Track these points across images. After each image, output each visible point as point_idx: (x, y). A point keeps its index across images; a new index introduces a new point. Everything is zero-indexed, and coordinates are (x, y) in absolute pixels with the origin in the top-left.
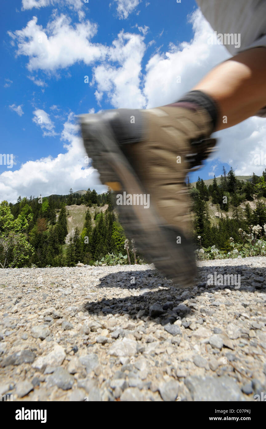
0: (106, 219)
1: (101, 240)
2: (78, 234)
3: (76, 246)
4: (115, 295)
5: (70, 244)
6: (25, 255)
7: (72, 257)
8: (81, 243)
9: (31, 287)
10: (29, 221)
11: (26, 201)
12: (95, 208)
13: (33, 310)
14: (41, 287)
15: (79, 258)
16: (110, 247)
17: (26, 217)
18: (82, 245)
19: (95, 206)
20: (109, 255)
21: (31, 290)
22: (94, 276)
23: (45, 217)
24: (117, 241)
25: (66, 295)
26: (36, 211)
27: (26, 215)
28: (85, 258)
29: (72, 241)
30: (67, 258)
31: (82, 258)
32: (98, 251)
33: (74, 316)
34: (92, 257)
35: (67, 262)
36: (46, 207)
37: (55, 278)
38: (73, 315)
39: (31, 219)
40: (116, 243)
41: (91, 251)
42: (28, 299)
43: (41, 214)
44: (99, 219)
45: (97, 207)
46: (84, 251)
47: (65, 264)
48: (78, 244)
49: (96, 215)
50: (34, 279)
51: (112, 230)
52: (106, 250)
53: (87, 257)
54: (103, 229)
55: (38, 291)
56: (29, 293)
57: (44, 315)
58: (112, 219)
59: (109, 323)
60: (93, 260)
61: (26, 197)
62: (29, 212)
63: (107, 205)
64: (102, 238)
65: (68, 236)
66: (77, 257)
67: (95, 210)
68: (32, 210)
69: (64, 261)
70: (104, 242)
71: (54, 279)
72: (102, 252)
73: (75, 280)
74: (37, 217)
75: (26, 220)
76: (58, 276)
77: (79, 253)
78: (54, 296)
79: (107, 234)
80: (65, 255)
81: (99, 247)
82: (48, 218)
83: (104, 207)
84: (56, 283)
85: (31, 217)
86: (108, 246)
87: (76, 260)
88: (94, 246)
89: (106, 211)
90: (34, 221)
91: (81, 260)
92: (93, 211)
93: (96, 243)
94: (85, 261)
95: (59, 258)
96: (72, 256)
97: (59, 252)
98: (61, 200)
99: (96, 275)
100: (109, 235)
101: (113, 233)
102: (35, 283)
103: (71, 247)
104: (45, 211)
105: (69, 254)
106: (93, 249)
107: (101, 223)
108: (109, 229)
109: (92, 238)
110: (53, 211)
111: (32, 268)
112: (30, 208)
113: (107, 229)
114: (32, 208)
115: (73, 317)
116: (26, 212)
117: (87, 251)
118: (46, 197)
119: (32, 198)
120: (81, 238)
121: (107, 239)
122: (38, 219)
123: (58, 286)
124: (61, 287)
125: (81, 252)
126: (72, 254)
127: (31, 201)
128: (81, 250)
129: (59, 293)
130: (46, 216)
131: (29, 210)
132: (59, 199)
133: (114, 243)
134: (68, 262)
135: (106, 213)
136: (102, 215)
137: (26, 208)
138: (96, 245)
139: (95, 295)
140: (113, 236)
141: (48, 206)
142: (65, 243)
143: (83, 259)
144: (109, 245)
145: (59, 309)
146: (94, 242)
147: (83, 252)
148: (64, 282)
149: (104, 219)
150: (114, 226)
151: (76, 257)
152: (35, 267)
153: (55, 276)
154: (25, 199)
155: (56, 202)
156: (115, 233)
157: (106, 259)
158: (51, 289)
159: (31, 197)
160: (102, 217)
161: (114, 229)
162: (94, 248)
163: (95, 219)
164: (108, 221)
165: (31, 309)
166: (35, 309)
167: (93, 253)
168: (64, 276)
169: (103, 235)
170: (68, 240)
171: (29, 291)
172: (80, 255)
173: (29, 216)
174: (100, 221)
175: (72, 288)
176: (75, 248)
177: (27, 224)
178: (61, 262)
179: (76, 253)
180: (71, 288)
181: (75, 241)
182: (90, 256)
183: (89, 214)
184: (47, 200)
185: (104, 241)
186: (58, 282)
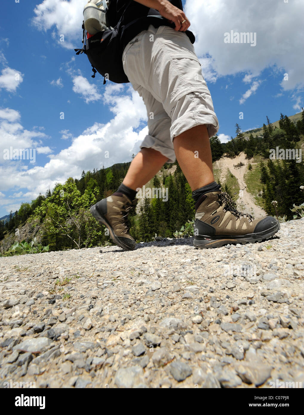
0: (177, 182)
1: (175, 206)
2: (149, 203)
3: (148, 216)
4: (226, 289)
5: (141, 214)
6: (98, 231)
7: (146, 229)
8: (153, 212)
9: (107, 276)
10: (96, 195)
11: (90, 175)
12: (162, 171)
13: (113, 322)
14: (119, 277)
15: (154, 228)
16: (186, 213)
17: (93, 191)
18: (155, 214)
19: (162, 169)
20: (189, 223)
21: (108, 283)
22: (181, 254)
23: (111, 188)
24: (193, 205)
25: (154, 291)
26: (101, 183)
27: (92, 190)
28: (160, 228)
29: (143, 211)
30: (141, 229)
31: (157, 228)
32: (173, 218)
33: (179, 341)
34: (167, 226)
35: (141, 234)
36: (110, 178)
37: (134, 260)
38: (177, 340)
39: (97, 193)
40: (192, 208)
41: (165, 220)
42: (104, 300)
43: (106, 186)
44: (168, 183)
45: (165, 170)
46: (158, 220)
47: (139, 237)
48: (150, 213)
49: (164, 179)
50: (109, 263)
51: (185, 193)
52: (182, 217)
53: (161, 226)
54: (175, 193)
55: (116, 284)
56: (106, 287)
57: (130, 337)
58: (184, 181)
59: (256, 371)
60: (169, 229)
61: (89, 171)
62: (95, 185)
63: (175, 166)
64: (175, 204)
65: (137, 205)
66: (151, 227)
67: (162, 173)
68: (97, 183)
69: (138, 234)
70: (178, 208)
71: (132, 262)
72: (178, 219)
73: (158, 261)
74: (103, 190)
75: (93, 194)
76: (136, 258)
77: (153, 222)
78: (138, 293)
79: (181, 199)
80: (138, 227)
81: (173, 213)
82: (115, 189)
83: (172, 169)
84: (136, 269)
85: (97, 190)
86: (183, 212)
87: (150, 231)
88: (168, 214)
89: (175, 172)
90: (101, 194)
91: (156, 231)
92: (161, 175)
93: (170, 210)
94: (160, 231)
95: (132, 230)
96: (145, 227)
97: (132, 224)
98: (125, 168)
99: (183, 252)
100: (183, 199)
101: (186, 196)
102: (111, 270)
103: (143, 217)
104: (110, 182)
105: (142, 225)
106: (167, 218)
107: (172, 187)
108: (182, 192)
109: (164, 204)
110: (119, 181)
111: (106, 247)
112: (95, 181)
113: (180, 193)
114: (97, 181)
115: (176, 342)
116: (92, 186)
117: (161, 220)
118: (110, 168)
119: (96, 171)
120: (153, 206)
121: (181, 204)
122: (104, 192)
123: (139, 274)
124: (144, 275)
125: (155, 222)
126: (145, 225)
127: (95, 174)
128: (154, 219)
129: (144, 286)
130: (113, 187)
131: (94, 184)
132: (122, 168)
133: (190, 208)
134: (143, 234)
135: (176, 175)
136: (171, 178)
137: (91, 182)
138: (170, 211)
139: (195, 289)
140: (187, 200)
141: (113, 176)
142: (136, 214)
143: (158, 230)
144: (185, 210)
145: (149, 320)
146: (168, 209)
147: (157, 222)
148: (146, 266)
149: (174, 182)
150: (187, 188)
151: (149, 228)
152: (109, 246)
153: (132, 257)
154: (89, 173)
155: (120, 171)
156: (189, 196)
157: (186, 228)
158: (132, 278)
159: (94, 170)
160: (171, 180)
161: (188, 192)
162: (168, 215)
163: (164, 184)
164: (179, 183)
165: (110, 321)
166: (115, 321)
167: (168, 221)
168: (144, 257)
169: (176, 200)
170: (139, 210)
171: (105, 285)
172: (154, 225)
173: (95, 189)
174: (170, 185)
175: (159, 277)
176: (147, 218)
177: (95, 199)
178: (135, 235)
179: (149, 224)
180: (157, 277)
181: (146, 211)
182: (165, 225)
183: (157, 179)
184: (110, 170)
185: (178, 206)
186: (138, 267)
